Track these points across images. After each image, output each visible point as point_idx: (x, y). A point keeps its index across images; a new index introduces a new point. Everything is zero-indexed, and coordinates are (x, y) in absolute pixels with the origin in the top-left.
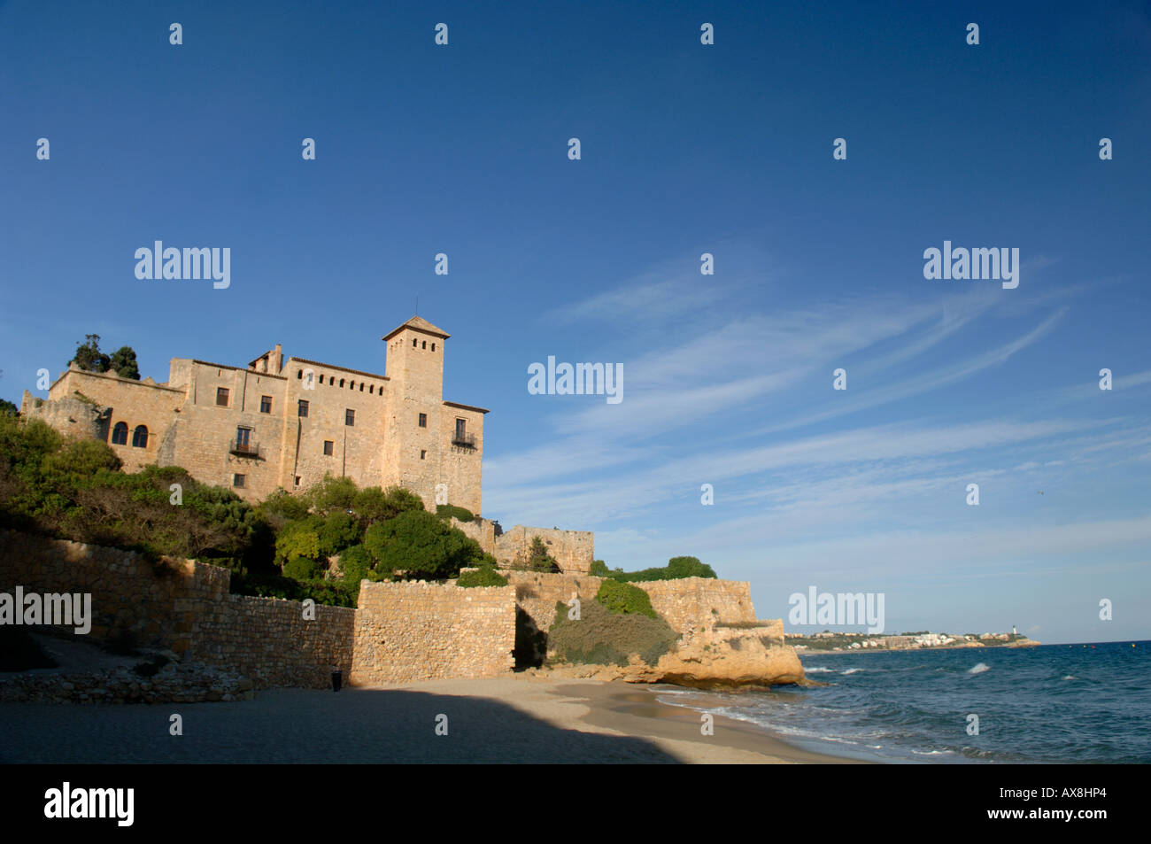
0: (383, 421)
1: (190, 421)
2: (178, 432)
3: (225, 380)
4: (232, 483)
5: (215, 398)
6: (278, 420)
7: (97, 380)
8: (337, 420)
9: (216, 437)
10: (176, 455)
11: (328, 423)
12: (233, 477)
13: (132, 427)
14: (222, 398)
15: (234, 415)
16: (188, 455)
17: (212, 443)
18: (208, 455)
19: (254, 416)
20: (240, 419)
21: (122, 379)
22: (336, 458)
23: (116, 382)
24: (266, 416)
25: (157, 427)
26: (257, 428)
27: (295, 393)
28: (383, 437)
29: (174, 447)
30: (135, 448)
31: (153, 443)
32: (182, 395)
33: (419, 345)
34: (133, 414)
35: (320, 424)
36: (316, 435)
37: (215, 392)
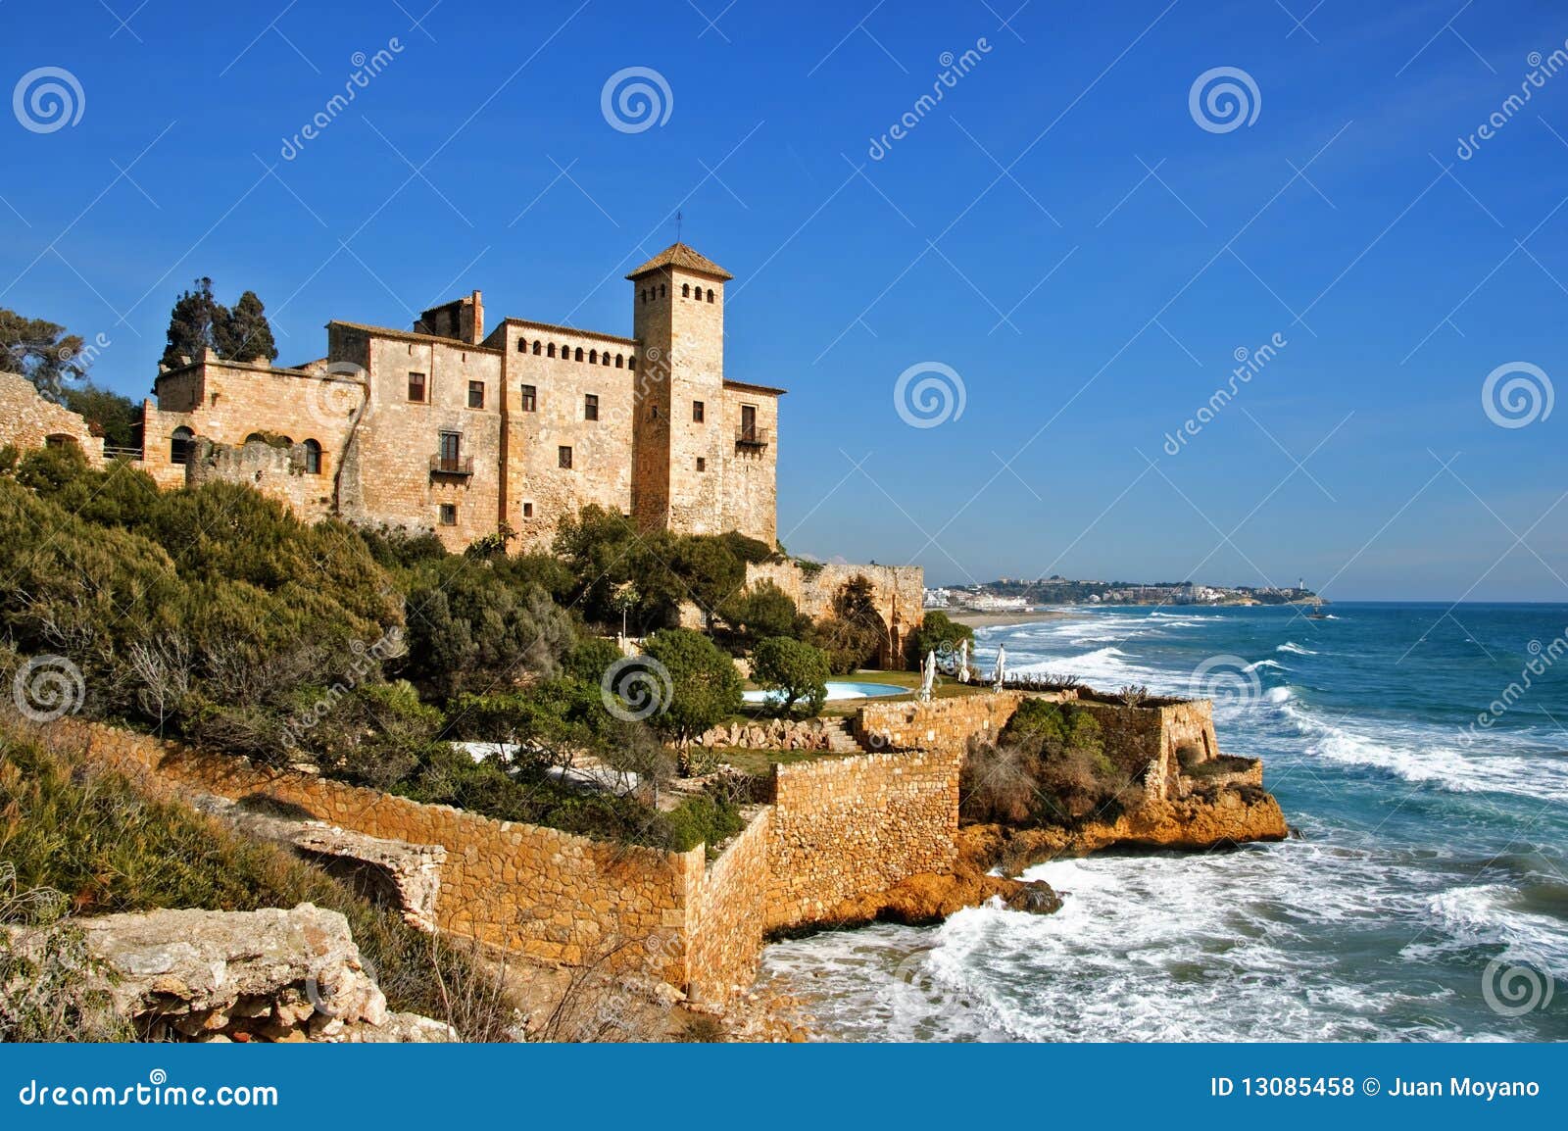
1: (375, 431)
2: (361, 446)
3: (419, 361)
4: (438, 518)
5: (405, 392)
6: (494, 418)
7: (243, 375)
8: (572, 413)
9: (412, 451)
10: (361, 482)
11: (561, 417)
12: (438, 510)
13: (300, 443)
14: (416, 389)
15: (434, 414)
16: (376, 482)
17: (408, 460)
18: (403, 479)
19: (460, 414)
20: (440, 420)
21: (276, 370)
22: (577, 473)
23: (269, 376)
24: (477, 412)
25: (333, 440)
26: (467, 433)
27: (515, 374)
29: (357, 470)
31: (328, 466)
33: (691, 294)
34: (295, 424)
35: (551, 422)
36: (547, 438)
37: (406, 381)
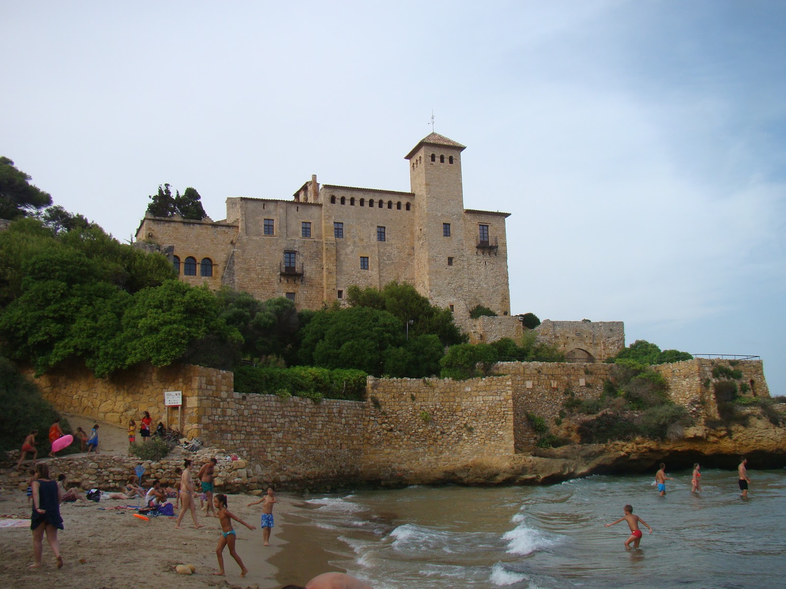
0: (412, 233)
1: (244, 252)
2: (236, 260)
3: (269, 212)
5: (262, 230)
6: (318, 242)
7: (167, 225)
8: (369, 238)
9: (267, 262)
10: (236, 281)
11: (362, 240)
13: (199, 260)
14: (269, 228)
15: (279, 241)
16: (245, 280)
17: (263, 267)
18: (262, 279)
19: (297, 241)
20: (284, 244)
21: (186, 221)
22: (372, 271)
23: (181, 225)
24: (307, 239)
25: (219, 258)
26: (301, 251)
27: (330, 217)
28: (413, 248)
29: (234, 274)
30: (203, 278)
31: (217, 272)
32: (236, 229)
33: (438, 159)
34: (197, 250)
35: (354, 243)
36: (352, 252)
37: (262, 223)
